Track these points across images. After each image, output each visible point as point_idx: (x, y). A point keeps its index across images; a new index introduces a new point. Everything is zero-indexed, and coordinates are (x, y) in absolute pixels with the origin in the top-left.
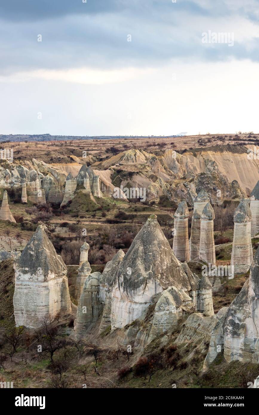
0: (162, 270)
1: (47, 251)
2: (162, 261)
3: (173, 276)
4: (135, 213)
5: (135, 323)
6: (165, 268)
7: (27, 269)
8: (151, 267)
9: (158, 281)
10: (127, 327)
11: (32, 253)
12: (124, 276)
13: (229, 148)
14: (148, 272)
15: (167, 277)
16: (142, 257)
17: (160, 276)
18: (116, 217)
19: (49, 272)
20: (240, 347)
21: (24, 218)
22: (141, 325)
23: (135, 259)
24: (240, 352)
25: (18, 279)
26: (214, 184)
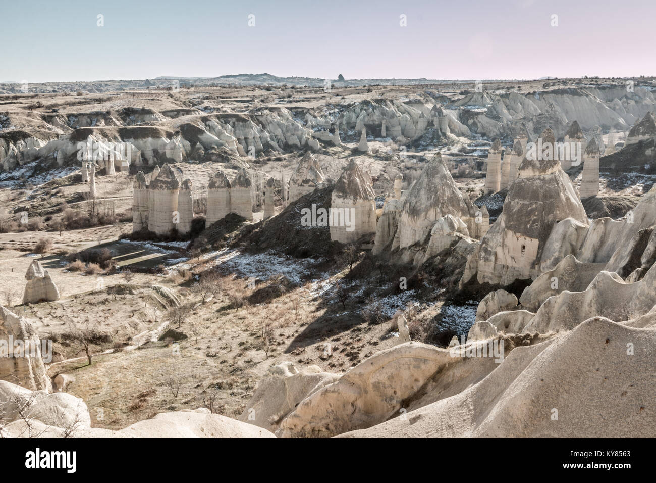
0: (443, 200)
2: (443, 194)
3: (453, 206)
5: (416, 244)
6: (445, 198)
7: (341, 194)
8: (433, 197)
9: (438, 210)
10: (410, 247)
11: (345, 181)
12: (410, 204)
14: (429, 202)
15: (447, 207)
16: (425, 188)
17: (440, 205)
18: (460, 151)
19: (358, 197)
20: (491, 271)
21: (381, 150)
22: (420, 246)
23: (420, 190)
24: (490, 275)
25: (334, 202)
26: (550, 123)
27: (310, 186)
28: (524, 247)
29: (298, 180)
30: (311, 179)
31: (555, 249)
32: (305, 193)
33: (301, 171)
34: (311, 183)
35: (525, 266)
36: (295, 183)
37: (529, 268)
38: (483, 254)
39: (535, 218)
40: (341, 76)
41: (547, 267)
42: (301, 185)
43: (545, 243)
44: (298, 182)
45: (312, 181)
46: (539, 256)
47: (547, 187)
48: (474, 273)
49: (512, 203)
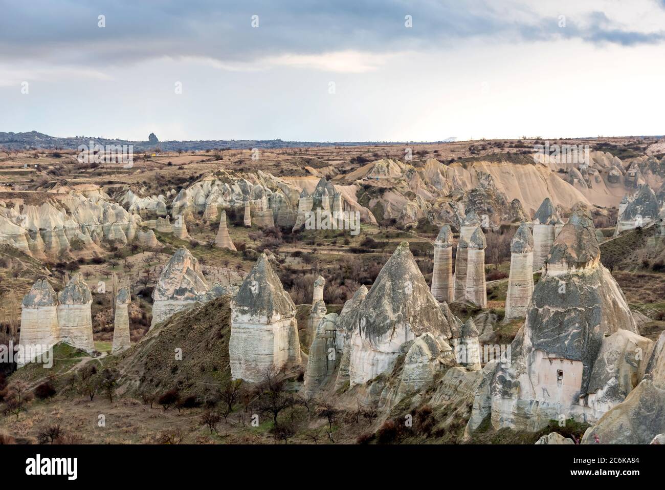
0: (415, 312)
1: (272, 285)
2: (415, 300)
4: (386, 240)
5: (380, 378)
6: (418, 309)
7: (246, 308)
8: (401, 307)
9: (409, 326)
10: (369, 383)
12: (367, 318)
13: (510, 158)
14: (397, 314)
15: (421, 321)
16: (389, 295)
17: (411, 319)
18: (362, 245)
19: (274, 312)
20: (512, 411)
21: (247, 246)
22: (387, 380)
23: (380, 298)
24: (512, 417)
25: (235, 321)
26: (489, 203)
27: (187, 299)
28: (560, 374)
29: (168, 289)
30: (189, 288)
31: (609, 373)
32: (177, 309)
33: (172, 276)
34: (187, 294)
35: (564, 401)
36: (163, 294)
37: (569, 403)
38: (500, 386)
39: (575, 331)
40: (152, 136)
41: (598, 401)
42: (172, 298)
43: (592, 367)
44: (168, 293)
45: (191, 291)
46: (585, 385)
47: (589, 287)
48: (486, 415)
49: (541, 310)
